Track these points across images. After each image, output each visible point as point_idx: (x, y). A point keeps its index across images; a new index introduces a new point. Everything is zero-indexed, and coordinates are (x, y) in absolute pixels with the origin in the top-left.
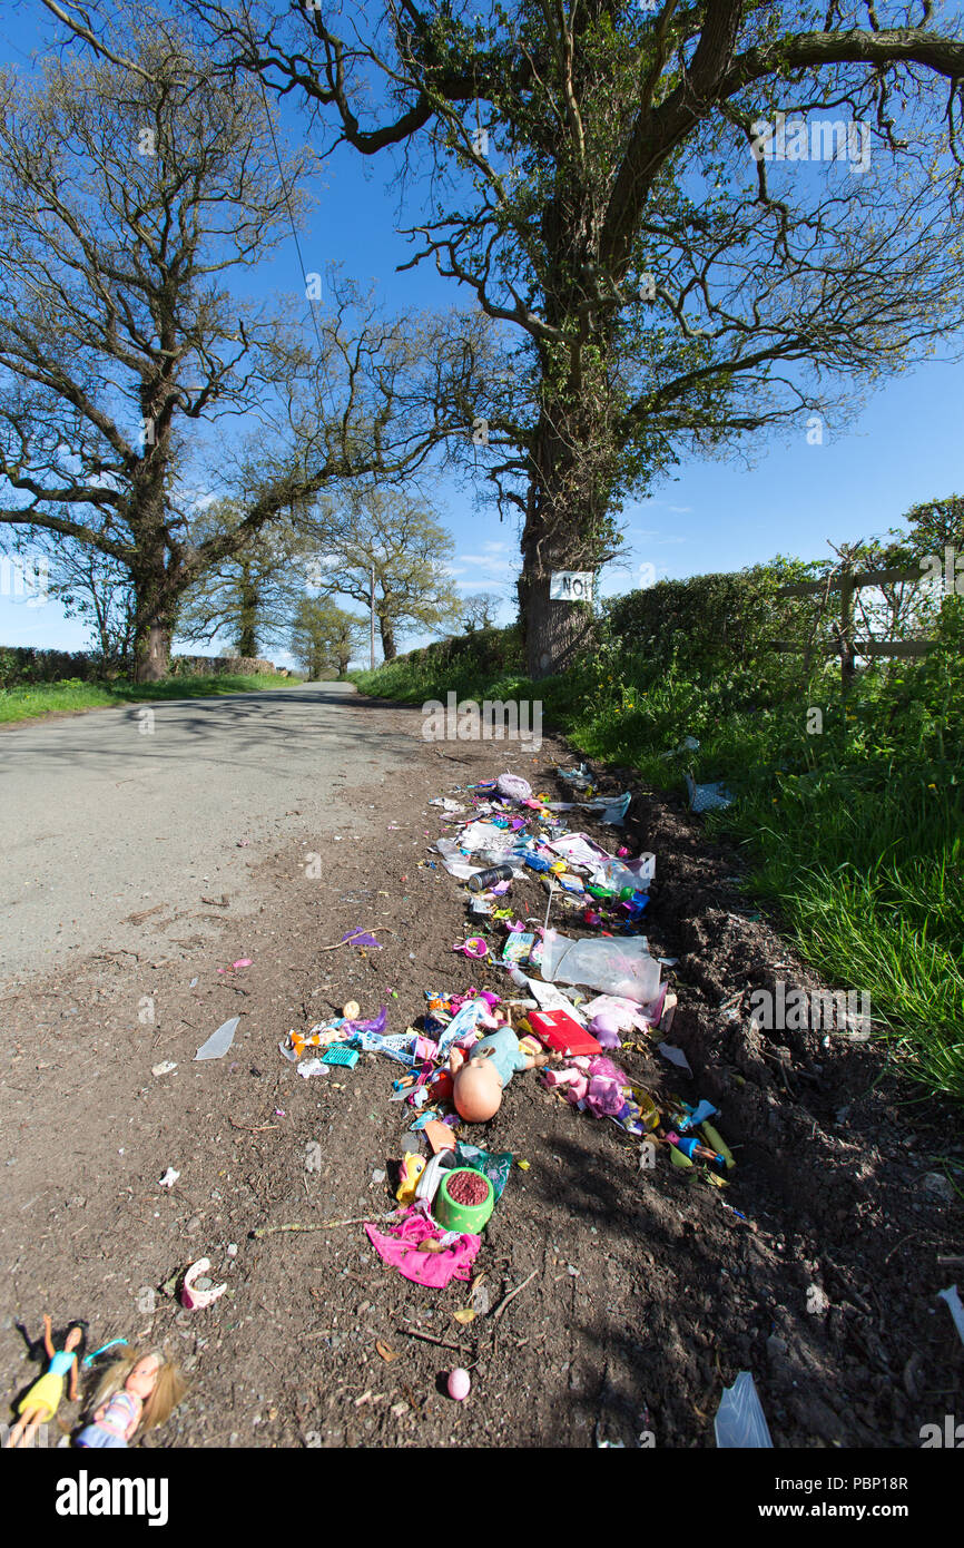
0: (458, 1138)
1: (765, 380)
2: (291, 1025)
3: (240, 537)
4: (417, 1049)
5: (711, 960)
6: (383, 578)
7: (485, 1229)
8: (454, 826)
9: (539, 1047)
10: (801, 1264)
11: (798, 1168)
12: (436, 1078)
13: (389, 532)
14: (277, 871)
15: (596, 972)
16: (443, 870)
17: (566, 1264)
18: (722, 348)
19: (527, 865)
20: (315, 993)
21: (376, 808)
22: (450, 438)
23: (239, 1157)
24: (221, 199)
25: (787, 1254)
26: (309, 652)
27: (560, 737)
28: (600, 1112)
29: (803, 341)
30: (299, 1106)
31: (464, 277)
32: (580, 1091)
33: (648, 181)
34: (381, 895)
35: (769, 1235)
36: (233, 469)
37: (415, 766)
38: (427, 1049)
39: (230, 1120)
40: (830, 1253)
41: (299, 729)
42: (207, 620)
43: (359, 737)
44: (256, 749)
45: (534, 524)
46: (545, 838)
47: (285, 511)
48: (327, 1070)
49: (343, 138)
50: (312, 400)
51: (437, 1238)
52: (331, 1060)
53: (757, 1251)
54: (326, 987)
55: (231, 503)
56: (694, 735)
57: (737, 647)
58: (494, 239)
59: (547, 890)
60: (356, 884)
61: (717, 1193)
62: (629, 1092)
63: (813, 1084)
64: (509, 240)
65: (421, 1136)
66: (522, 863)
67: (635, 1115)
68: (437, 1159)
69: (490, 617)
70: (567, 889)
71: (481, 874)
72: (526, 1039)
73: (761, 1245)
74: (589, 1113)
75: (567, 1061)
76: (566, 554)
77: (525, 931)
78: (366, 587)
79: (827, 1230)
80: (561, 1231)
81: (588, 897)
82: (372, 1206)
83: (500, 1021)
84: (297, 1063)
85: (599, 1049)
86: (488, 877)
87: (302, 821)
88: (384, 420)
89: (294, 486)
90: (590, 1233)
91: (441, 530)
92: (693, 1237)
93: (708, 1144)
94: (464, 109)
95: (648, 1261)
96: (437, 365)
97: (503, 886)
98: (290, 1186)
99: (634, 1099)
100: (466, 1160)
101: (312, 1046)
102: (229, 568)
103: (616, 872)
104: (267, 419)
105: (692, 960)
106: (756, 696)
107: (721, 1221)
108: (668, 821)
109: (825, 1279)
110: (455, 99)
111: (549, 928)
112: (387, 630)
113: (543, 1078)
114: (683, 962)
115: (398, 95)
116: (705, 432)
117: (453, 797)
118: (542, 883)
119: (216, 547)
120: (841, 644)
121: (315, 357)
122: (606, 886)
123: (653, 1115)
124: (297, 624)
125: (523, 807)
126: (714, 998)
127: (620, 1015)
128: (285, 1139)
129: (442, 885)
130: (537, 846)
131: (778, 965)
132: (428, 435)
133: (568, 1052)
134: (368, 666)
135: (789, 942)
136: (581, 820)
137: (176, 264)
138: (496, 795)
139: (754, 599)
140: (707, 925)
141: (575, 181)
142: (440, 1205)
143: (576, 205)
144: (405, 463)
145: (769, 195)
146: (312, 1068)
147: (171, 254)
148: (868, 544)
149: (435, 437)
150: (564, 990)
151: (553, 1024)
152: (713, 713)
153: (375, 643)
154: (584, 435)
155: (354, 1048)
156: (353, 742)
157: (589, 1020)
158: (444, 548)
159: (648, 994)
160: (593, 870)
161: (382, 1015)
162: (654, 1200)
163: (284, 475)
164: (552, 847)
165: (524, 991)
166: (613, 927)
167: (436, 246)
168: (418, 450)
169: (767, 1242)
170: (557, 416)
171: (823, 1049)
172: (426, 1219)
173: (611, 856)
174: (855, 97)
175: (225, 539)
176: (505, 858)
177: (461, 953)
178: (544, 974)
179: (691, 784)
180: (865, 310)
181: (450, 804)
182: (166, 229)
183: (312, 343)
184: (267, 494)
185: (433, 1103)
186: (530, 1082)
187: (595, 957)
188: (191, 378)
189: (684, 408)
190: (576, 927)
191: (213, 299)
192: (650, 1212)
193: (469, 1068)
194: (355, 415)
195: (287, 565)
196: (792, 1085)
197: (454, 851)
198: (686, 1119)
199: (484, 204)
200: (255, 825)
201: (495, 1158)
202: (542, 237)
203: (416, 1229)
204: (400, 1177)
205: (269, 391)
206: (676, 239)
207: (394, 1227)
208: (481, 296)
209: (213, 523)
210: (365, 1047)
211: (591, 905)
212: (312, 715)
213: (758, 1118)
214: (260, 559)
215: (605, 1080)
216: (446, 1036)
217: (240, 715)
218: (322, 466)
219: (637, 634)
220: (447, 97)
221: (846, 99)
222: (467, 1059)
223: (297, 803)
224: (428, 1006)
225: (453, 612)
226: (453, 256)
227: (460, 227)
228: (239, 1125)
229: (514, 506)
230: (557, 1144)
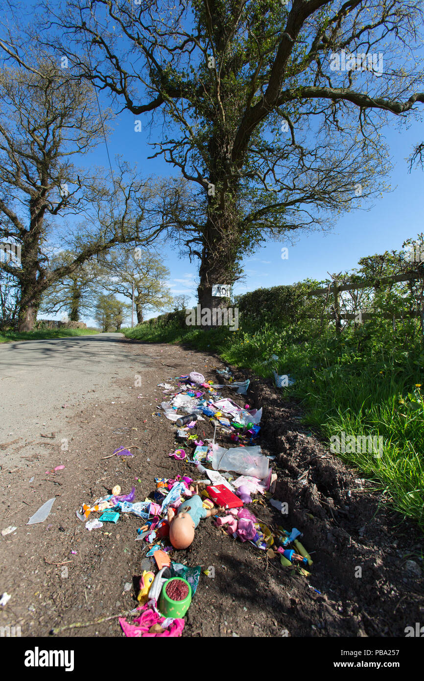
0: (172, 560)
1: (298, 211)
2: (84, 500)
3: (73, 267)
4: (151, 509)
5: (291, 456)
6: (138, 287)
7: (187, 614)
8: (170, 396)
9: (212, 505)
10: (352, 618)
11: (344, 562)
12: (160, 525)
13: (141, 267)
14: (82, 419)
15: (238, 464)
16: (164, 417)
17: (232, 632)
18: (280, 197)
19: (203, 414)
20: (97, 482)
21: (132, 388)
22: (169, 228)
23: (48, 582)
24: (72, 127)
25: (344, 612)
26: (103, 319)
27: (217, 356)
28: (244, 538)
29: (311, 197)
30: (85, 547)
31: (176, 164)
32: (234, 528)
33: (250, 133)
34: (134, 430)
35: (334, 602)
36: (72, 238)
37: (151, 369)
38: (155, 509)
39: (44, 560)
40: (366, 610)
41: (97, 353)
42: (55, 305)
43: (126, 356)
44: (76, 361)
45: (205, 264)
46: (211, 401)
47: (94, 256)
48: (102, 525)
49: (126, 107)
50: (108, 210)
51: (160, 623)
52: (105, 519)
53: (329, 613)
54: (103, 479)
55: (70, 253)
56: (276, 354)
57: (292, 316)
58: (189, 150)
59: (214, 426)
60: (121, 425)
61: (305, 579)
62: (258, 526)
63: (345, 515)
64: (195, 151)
65: (152, 560)
66: (201, 412)
67: (261, 539)
68: (161, 573)
69: (185, 305)
70: (222, 425)
71: (182, 418)
72: (206, 501)
73: (330, 608)
74: (239, 539)
75: (226, 511)
76: (219, 277)
77: (204, 445)
78: (130, 291)
79: (363, 597)
80: (228, 611)
81: (232, 428)
82: (124, 606)
83: (192, 492)
84: (86, 522)
85: (241, 504)
86: (186, 420)
87: (96, 395)
88: (141, 219)
89: (99, 246)
90: (243, 611)
91: (164, 267)
92: (296, 607)
93: (298, 552)
94: (177, 101)
95: (274, 625)
96: (164, 198)
97: (193, 424)
98: (77, 598)
99: (261, 530)
100: (176, 572)
101: (94, 512)
102: (67, 281)
103: (245, 416)
104: (89, 218)
105: (282, 456)
106: (301, 336)
107: (309, 596)
108: (267, 392)
109: (365, 625)
110: (173, 97)
111: (215, 443)
112: (139, 310)
113: (215, 521)
114: (279, 458)
115: (150, 94)
116: (275, 230)
117: (169, 383)
118: (211, 422)
119: (62, 271)
120: (336, 315)
121: (111, 192)
122: (240, 422)
123: (270, 538)
124: (98, 307)
125: (201, 387)
126: (295, 475)
127: (251, 486)
128: (76, 569)
129: (163, 424)
130: (208, 405)
131: (323, 457)
132: (159, 227)
133: (227, 507)
134: (130, 326)
135: (326, 445)
136: (228, 392)
137: (50, 151)
138: (189, 381)
139: (299, 296)
140: (288, 439)
141: (221, 131)
142: (162, 601)
143: (222, 139)
144: (149, 238)
145: (296, 143)
146: (94, 524)
147: (48, 147)
148: (343, 274)
149: (163, 227)
150: (223, 474)
151: (219, 492)
152: (283, 345)
153: (134, 315)
154: (226, 227)
155: (117, 511)
156: (122, 358)
157: (236, 489)
158: (165, 275)
159: (263, 474)
160: (234, 415)
161: (133, 491)
162: (275, 586)
163: (95, 241)
164: (215, 405)
165: (204, 476)
166: (245, 442)
167: (164, 150)
168: (155, 233)
169: (333, 606)
170: (215, 220)
171: (348, 498)
172: (154, 611)
173: (242, 409)
174: (326, 111)
175: (66, 268)
176: (193, 410)
177: (173, 457)
178: (214, 466)
179: (276, 375)
180: (334, 187)
181: (167, 386)
182: (47, 136)
183: (110, 187)
184: (87, 249)
185: (158, 540)
186: (208, 524)
187: (237, 457)
188: (54, 198)
189: (266, 220)
190: (227, 442)
191: (66, 166)
192: (274, 595)
193: (178, 518)
194: (127, 217)
195: (94, 280)
196: (336, 517)
197: (169, 408)
198: (287, 539)
199: (184, 137)
200: (72, 397)
201: (192, 569)
202: (209, 151)
203: (149, 618)
204: (140, 586)
205: (90, 205)
206: (261, 155)
207: (136, 619)
208: (183, 171)
209: (61, 261)
210: (123, 511)
211: (234, 432)
212: (104, 347)
213: (322, 537)
214: (82, 278)
215: (246, 520)
216: (166, 501)
217: (68, 347)
218: (112, 238)
219: (250, 311)
220: (170, 96)
221: (322, 112)
222: (176, 514)
223: (94, 386)
224: (156, 486)
225: (169, 302)
226: (171, 155)
227: (175, 144)
228: (50, 562)
229: (196, 256)
230: (224, 558)
